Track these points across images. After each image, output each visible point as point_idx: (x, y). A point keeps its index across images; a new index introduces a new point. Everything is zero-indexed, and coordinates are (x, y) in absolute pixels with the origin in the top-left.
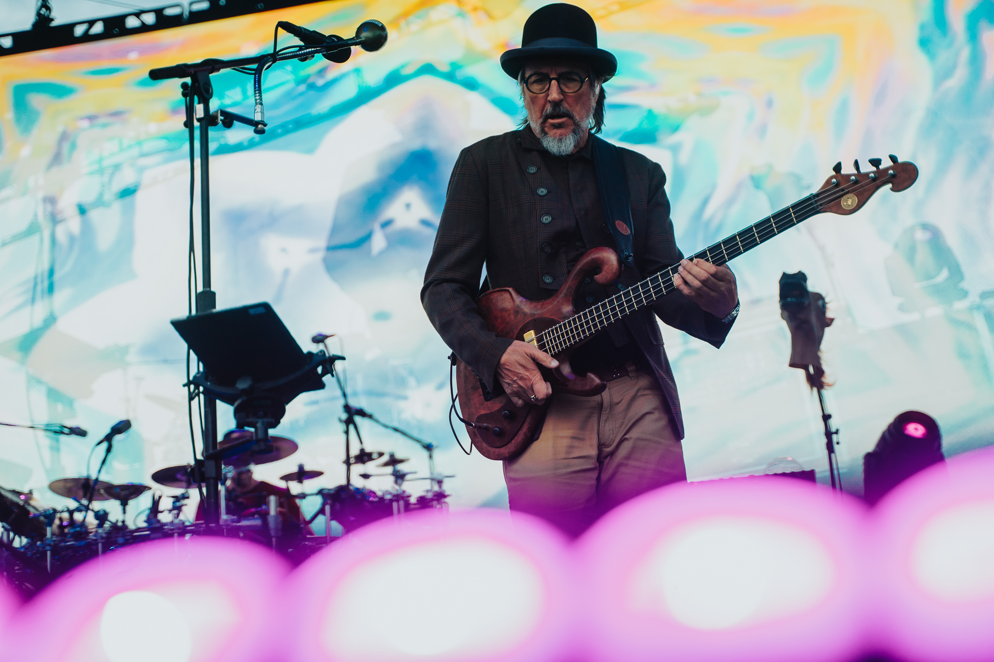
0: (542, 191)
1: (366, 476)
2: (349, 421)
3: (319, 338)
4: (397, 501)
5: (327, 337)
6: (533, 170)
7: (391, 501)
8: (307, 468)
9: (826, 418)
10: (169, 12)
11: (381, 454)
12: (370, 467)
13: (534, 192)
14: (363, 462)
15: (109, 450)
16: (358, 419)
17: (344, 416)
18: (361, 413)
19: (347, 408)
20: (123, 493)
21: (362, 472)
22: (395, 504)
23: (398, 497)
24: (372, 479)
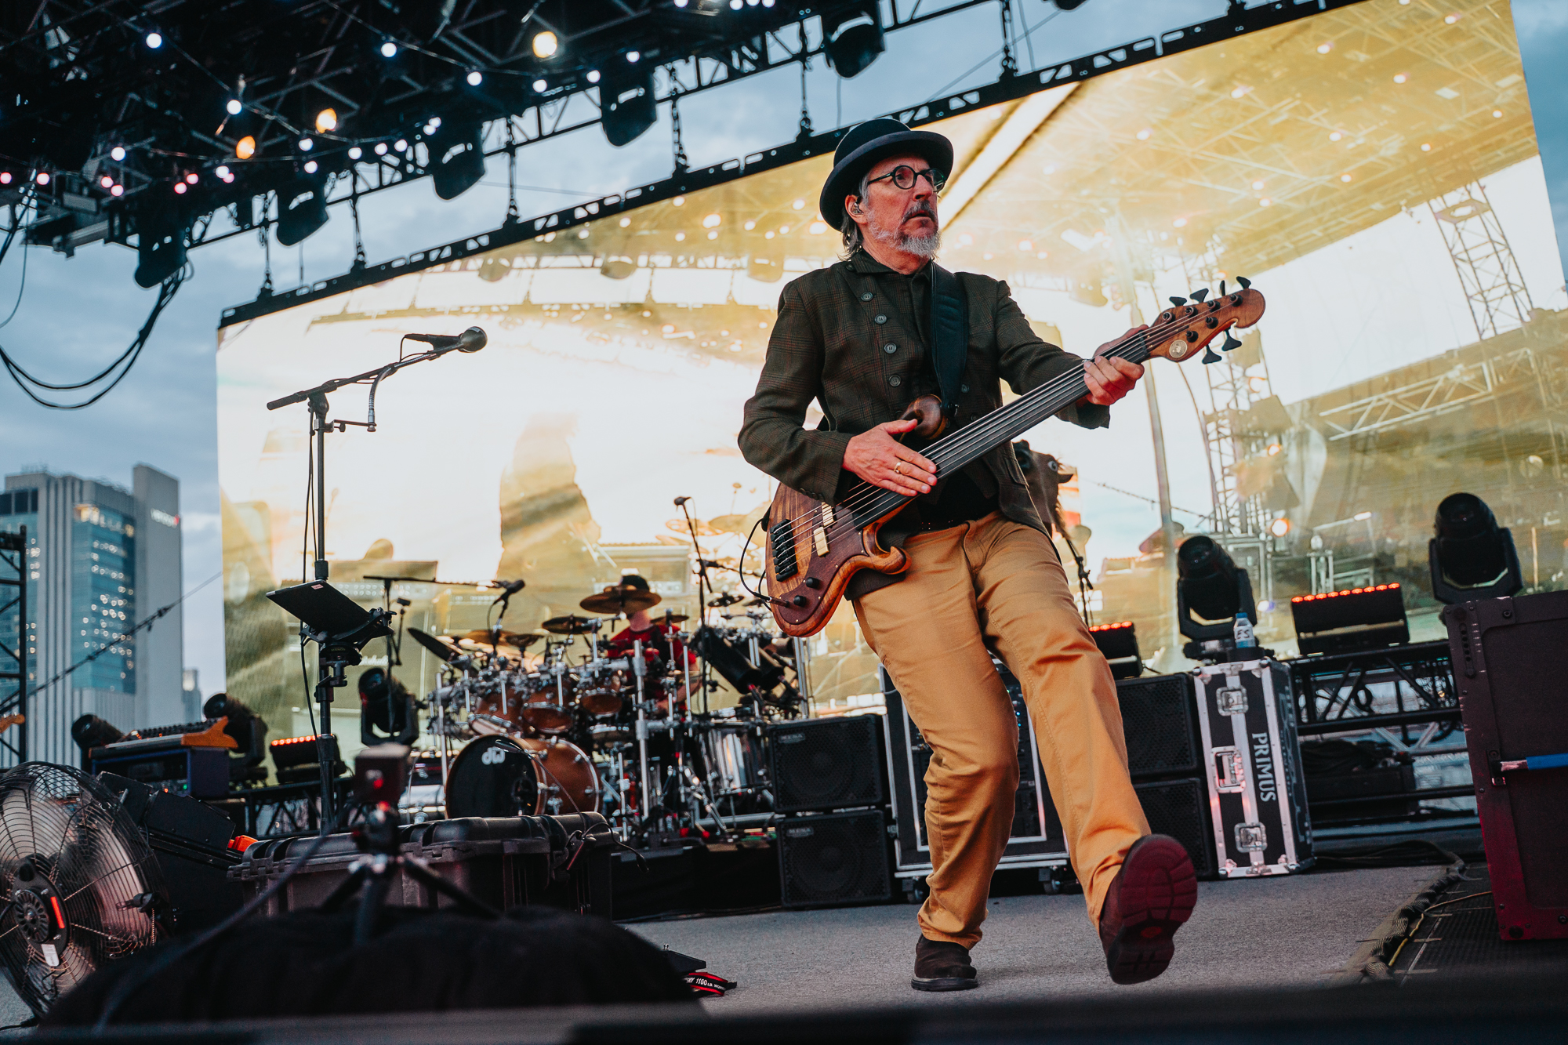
0: (881, 319)
1: (727, 617)
2: (703, 574)
3: (680, 500)
4: (752, 638)
5: (685, 499)
6: (867, 297)
7: (747, 640)
8: (675, 613)
10: (608, 202)
11: (740, 598)
12: (731, 609)
13: (873, 322)
14: (726, 605)
15: (505, 607)
17: (698, 568)
18: (714, 564)
19: (700, 561)
20: (521, 641)
21: (724, 614)
22: (750, 641)
23: (752, 635)
24: (733, 620)
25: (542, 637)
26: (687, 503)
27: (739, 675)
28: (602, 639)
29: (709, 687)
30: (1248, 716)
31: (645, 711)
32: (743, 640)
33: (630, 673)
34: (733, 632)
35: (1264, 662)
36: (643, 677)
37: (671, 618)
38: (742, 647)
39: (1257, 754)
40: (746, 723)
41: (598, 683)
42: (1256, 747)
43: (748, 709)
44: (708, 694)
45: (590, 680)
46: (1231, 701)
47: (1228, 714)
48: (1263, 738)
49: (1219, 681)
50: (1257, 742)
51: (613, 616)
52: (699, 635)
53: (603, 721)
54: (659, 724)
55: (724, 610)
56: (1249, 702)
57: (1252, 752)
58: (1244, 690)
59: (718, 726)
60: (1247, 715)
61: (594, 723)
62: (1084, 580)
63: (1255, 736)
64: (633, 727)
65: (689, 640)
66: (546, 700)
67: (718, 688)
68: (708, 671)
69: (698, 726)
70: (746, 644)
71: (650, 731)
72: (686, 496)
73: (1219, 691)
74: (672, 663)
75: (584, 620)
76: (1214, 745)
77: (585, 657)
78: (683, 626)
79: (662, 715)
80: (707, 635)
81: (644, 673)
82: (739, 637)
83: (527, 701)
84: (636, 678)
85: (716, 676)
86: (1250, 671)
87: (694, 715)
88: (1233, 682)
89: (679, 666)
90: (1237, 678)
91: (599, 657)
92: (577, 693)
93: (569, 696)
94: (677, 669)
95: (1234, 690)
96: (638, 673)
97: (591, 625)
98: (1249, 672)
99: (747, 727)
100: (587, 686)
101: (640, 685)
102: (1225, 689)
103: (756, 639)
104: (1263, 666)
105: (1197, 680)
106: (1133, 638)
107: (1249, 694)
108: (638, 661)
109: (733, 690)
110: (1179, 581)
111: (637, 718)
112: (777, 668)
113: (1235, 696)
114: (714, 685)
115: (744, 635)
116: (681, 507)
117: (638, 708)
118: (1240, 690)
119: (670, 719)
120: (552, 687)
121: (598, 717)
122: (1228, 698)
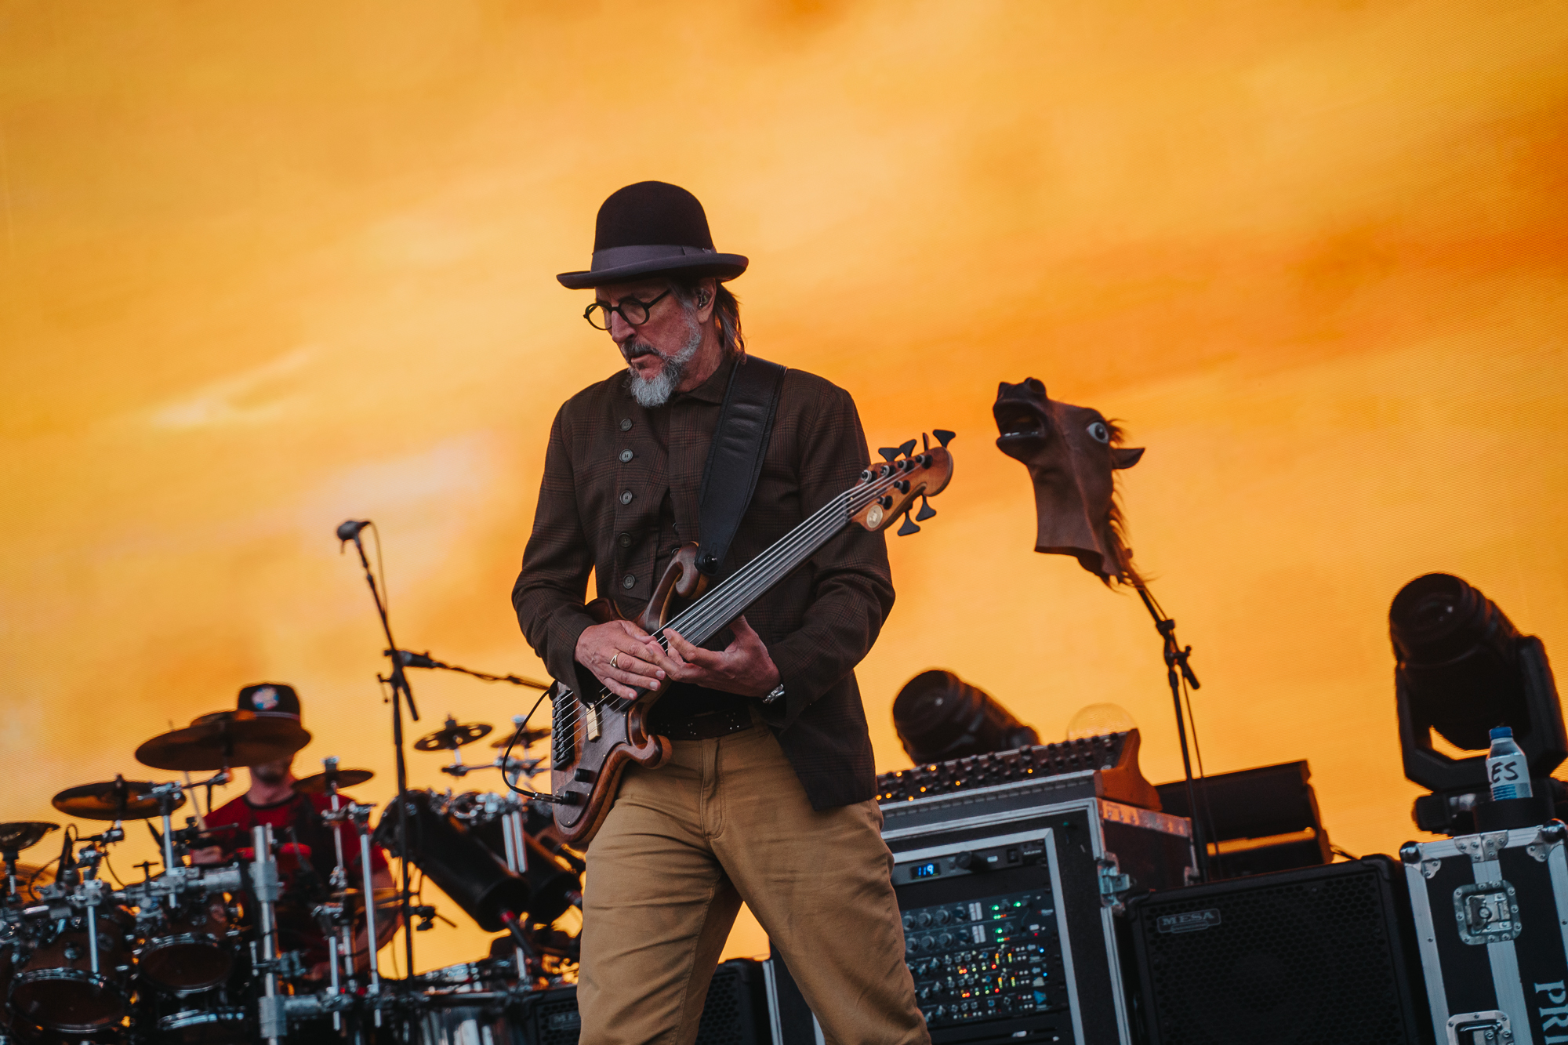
0: (627, 456)
1: (457, 771)
2: (398, 681)
3: (349, 528)
4: (509, 813)
5: (361, 526)
6: (626, 425)
7: (498, 816)
8: (343, 766)
9: (1165, 628)
11: (486, 730)
12: (465, 755)
14: (454, 746)
16: (412, 674)
17: (387, 668)
18: (423, 661)
19: (393, 653)
21: (450, 764)
22: (506, 820)
23: (508, 808)
24: (471, 775)
25: (56, 827)
26: (366, 535)
27: (479, 891)
28: (183, 825)
29: (416, 920)
30: (1522, 945)
31: (277, 974)
32: (489, 817)
33: (245, 892)
34: (470, 799)
35: (1554, 829)
36: (275, 905)
37: (335, 776)
38: (491, 830)
39: (1547, 1025)
40: (500, 994)
41: (174, 921)
42: (1543, 1012)
43: (504, 963)
44: (417, 936)
45: (159, 914)
46: (1484, 913)
47: (1479, 941)
48: (1557, 992)
49: (1457, 870)
50: (1543, 1000)
51: (209, 775)
52: (393, 812)
53: (192, 1003)
54: (311, 1002)
55: (448, 757)
56: (1523, 916)
57: (1535, 1021)
58: (1511, 890)
59: (438, 1002)
60: (1520, 943)
61: (175, 1007)
62: (1178, 669)
63: (1539, 988)
64: (254, 1013)
65: (374, 821)
66: (64, 962)
67: (436, 921)
68: (414, 887)
69: (395, 1004)
70: (496, 825)
71: (290, 1019)
72: (360, 518)
73: (1458, 893)
74: (338, 872)
75: (145, 787)
76: (1452, 1012)
77: (146, 866)
78: (357, 793)
79: (317, 987)
80: (411, 808)
81: (276, 896)
82: (482, 812)
83: (21, 965)
84: (258, 905)
85: (430, 893)
86: (1523, 849)
87: (384, 982)
88: (1488, 873)
89: (354, 878)
90: (1496, 865)
91: (179, 864)
92: (134, 944)
93: (115, 952)
94: (350, 885)
95: (1490, 891)
96: (262, 895)
97: (160, 796)
98: (1521, 850)
99: (502, 1001)
100: (155, 928)
101: (267, 922)
102: (1469, 888)
103: (516, 816)
104: (1549, 839)
105: (1413, 871)
106: (1308, 791)
107: (1520, 898)
108: (262, 868)
109: (467, 924)
110: (1398, 670)
111: (262, 992)
112: (566, 874)
113: (1492, 902)
114: (428, 913)
115: (491, 808)
116: (350, 545)
117: (263, 972)
118: (1501, 889)
119: (332, 990)
120: (76, 936)
121: (183, 994)
122: (1477, 907)
